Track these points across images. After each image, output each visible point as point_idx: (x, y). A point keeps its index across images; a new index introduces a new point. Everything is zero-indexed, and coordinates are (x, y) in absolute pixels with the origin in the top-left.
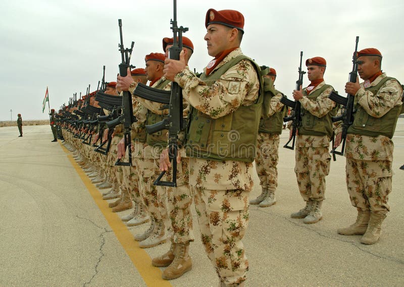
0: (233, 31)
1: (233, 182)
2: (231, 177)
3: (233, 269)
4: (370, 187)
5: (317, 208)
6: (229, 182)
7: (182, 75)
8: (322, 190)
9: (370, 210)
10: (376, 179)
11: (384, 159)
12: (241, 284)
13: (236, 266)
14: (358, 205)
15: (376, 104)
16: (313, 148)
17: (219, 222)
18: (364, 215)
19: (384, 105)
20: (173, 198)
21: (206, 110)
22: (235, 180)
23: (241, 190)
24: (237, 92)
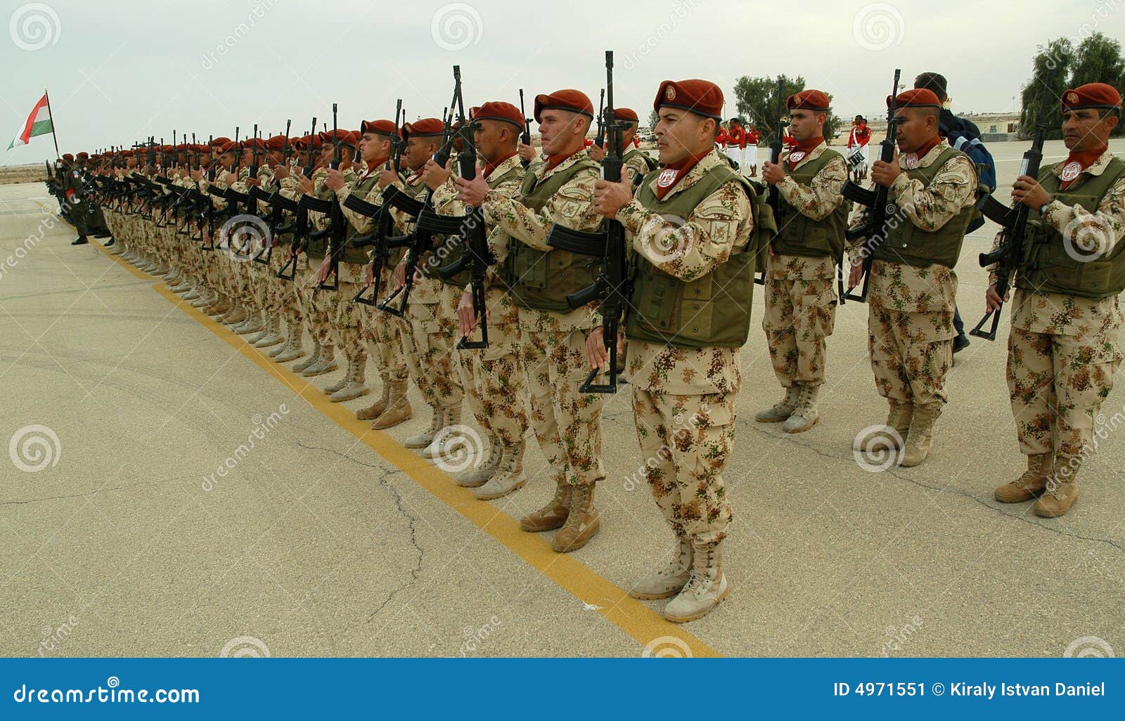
0: (707, 123)
1: (715, 381)
2: (711, 373)
3: (709, 519)
4: (913, 361)
5: (809, 401)
6: (709, 381)
7: (631, 211)
8: (819, 366)
9: (912, 403)
10: (925, 345)
11: (938, 309)
12: (721, 543)
13: (715, 514)
14: (892, 394)
15: (928, 207)
16: (804, 283)
17: (691, 446)
18: (900, 412)
19: (943, 210)
20: (571, 402)
21: (675, 270)
22: (717, 377)
23: (726, 393)
24: (725, 240)
